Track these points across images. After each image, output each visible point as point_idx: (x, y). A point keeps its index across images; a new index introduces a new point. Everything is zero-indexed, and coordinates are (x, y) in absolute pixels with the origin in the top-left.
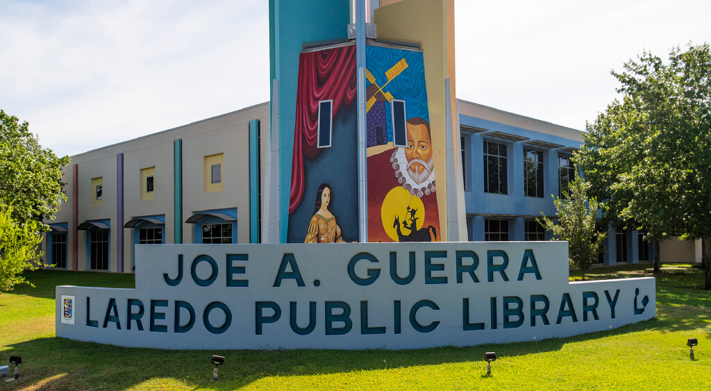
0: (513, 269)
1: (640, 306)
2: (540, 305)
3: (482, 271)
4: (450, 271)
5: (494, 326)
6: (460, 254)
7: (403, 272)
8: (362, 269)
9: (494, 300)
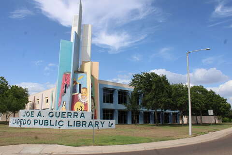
0: (79, 116)
1: (110, 125)
2: (84, 123)
3: (72, 116)
4: (66, 116)
5: (74, 126)
6: (68, 113)
7: (58, 115)
8: (51, 114)
9: (74, 121)
